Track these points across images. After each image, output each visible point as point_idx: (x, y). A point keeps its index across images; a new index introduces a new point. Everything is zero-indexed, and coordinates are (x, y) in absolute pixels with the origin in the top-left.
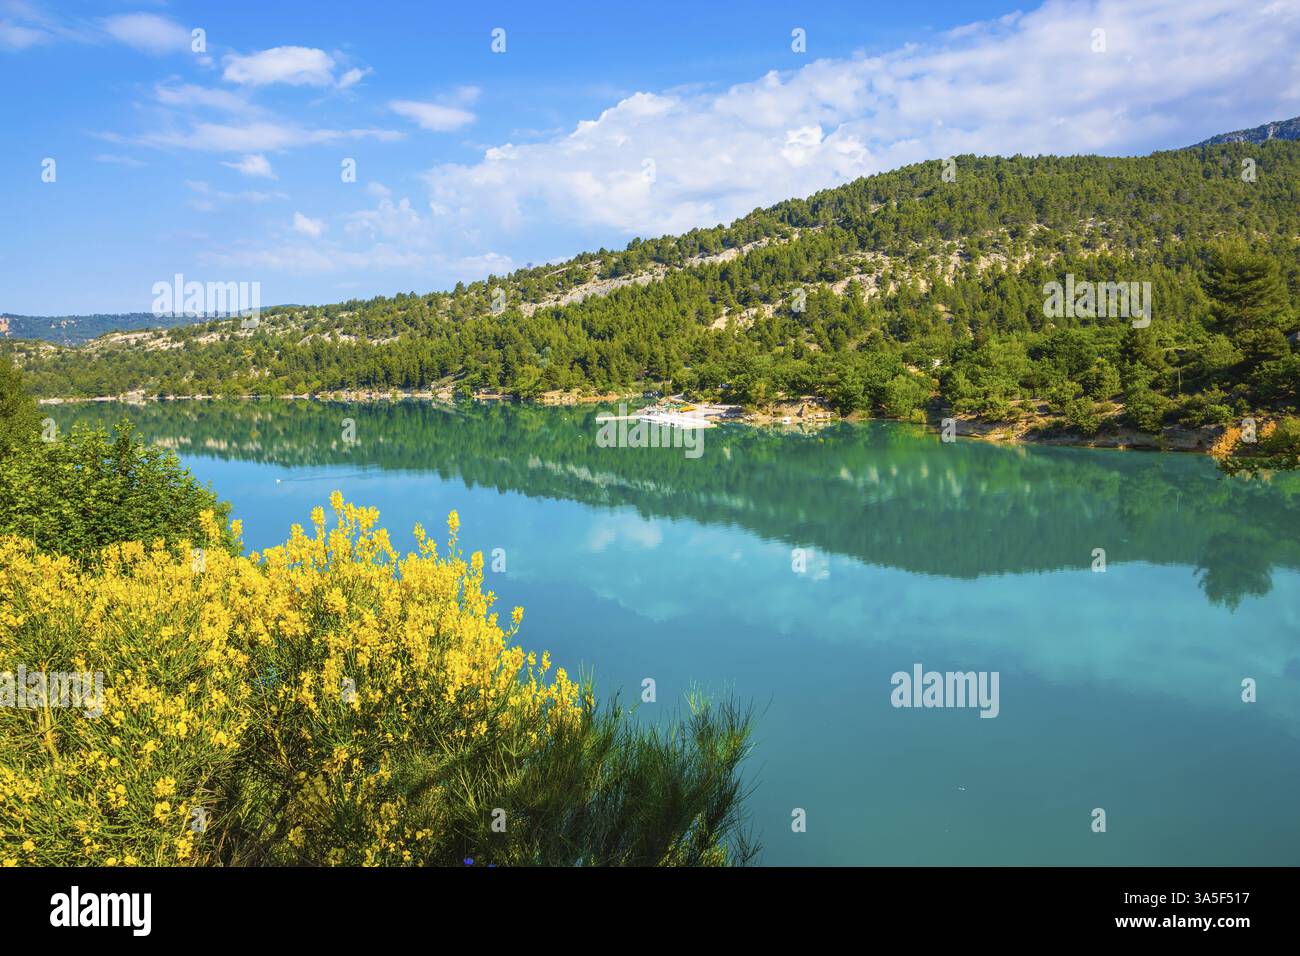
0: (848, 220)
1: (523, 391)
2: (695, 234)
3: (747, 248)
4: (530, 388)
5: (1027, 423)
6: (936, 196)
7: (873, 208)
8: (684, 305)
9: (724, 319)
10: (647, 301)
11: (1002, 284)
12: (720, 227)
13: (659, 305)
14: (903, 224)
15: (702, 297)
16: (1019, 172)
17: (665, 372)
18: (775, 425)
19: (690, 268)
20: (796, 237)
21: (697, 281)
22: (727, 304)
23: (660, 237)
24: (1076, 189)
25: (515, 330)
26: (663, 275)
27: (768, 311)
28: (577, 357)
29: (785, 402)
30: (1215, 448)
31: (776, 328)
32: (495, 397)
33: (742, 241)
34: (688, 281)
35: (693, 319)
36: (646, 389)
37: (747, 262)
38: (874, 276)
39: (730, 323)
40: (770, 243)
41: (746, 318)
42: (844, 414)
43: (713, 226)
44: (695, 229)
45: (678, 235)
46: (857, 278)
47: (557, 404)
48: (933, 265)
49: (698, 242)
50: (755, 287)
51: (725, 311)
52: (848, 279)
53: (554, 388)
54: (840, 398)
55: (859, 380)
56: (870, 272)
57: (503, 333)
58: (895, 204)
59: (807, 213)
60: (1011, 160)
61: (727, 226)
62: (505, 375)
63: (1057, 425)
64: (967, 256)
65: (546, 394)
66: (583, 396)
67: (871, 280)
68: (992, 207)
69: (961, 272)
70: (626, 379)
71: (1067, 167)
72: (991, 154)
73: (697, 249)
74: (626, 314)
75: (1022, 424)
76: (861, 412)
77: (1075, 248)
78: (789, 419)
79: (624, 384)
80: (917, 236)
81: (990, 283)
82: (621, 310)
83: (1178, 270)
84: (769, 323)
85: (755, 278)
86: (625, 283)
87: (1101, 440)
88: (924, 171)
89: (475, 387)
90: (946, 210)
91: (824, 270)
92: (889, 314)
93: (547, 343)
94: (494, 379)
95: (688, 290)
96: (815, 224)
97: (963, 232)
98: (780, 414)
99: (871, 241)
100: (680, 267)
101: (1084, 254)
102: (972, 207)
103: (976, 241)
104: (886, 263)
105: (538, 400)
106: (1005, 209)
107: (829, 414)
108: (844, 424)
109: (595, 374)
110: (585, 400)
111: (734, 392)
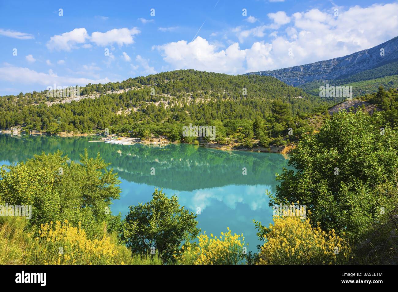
0: (159, 84)
1: (52, 132)
2: (110, 84)
3: (127, 90)
4: (55, 131)
5: (232, 144)
6: (184, 80)
7: (166, 82)
8: (108, 106)
9: (121, 111)
10: (95, 104)
11: (203, 107)
12: (118, 82)
13: (99, 105)
14: (175, 87)
15: (114, 104)
16: (206, 76)
17: (103, 127)
18: (151, 144)
19: (108, 94)
20: (143, 88)
21: (112, 99)
22: (121, 107)
23: (98, 84)
24: (221, 82)
25: (46, 111)
26: (99, 96)
27: (135, 110)
28: (71, 121)
29: (154, 137)
30: (282, 152)
31: (138, 115)
32: (39, 133)
33: (125, 88)
34: (108, 99)
35: (111, 111)
36: (97, 132)
37: (128, 94)
38: (167, 101)
39: (123, 113)
40: (135, 89)
41: (128, 111)
42: (173, 142)
43: (116, 82)
44: (110, 82)
45: (104, 84)
46: (162, 102)
47: (65, 136)
48: (184, 100)
49: (111, 86)
50: (131, 102)
51: (121, 109)
52: (160, 102)
53: (64, 131)
54: (172, 137)
55: (177, 131)
56: (166, 100)
57: (40, 111)
58: (172, 81)
59: (146, 81)
60: (203, 72)
61: (120, 82)
62: (43, 126)
63: (241, 145)
64: (193, 98)
65: (61, 133)
66: (75, 134)
67: (166, 103)
68: (199, 85)
69: (191, 102)
70: (90, 129)
71: (218, 76)
72: (198, 70)
73: (111, 89)
74: (87, 108)
75: (231, 145)
76: (178, 141)
77: (221, 98)
78: (156, 143)
79: (89, 131)
80: (179, 91)
81: (199, 106)
82: (85, 106)
83: (246, 106)
84: (136, 113)
85: (131, 99)
86: (86, 97)
87: (253, 149)
88: (180, 72)
89: (31, 129)
90: (187, 84)
91: (153, 98)
92: (172, 113)
93: (59, 115)
94: (39, 127)
95: (109, 101)
96: (148, 84)
97: (192, 91)
98: (153, 141)
99: (166, 91)
100: (105, 94)
101: (223, 100)
102: (194, 84)
103: (196, 94)
104: (171, 98)
105: (58, 135)
106: (203, 86)
107: (168, 141)
108: (173, 144)
109: (78, 127)
110: (76, 135)
111: (134, 134)
